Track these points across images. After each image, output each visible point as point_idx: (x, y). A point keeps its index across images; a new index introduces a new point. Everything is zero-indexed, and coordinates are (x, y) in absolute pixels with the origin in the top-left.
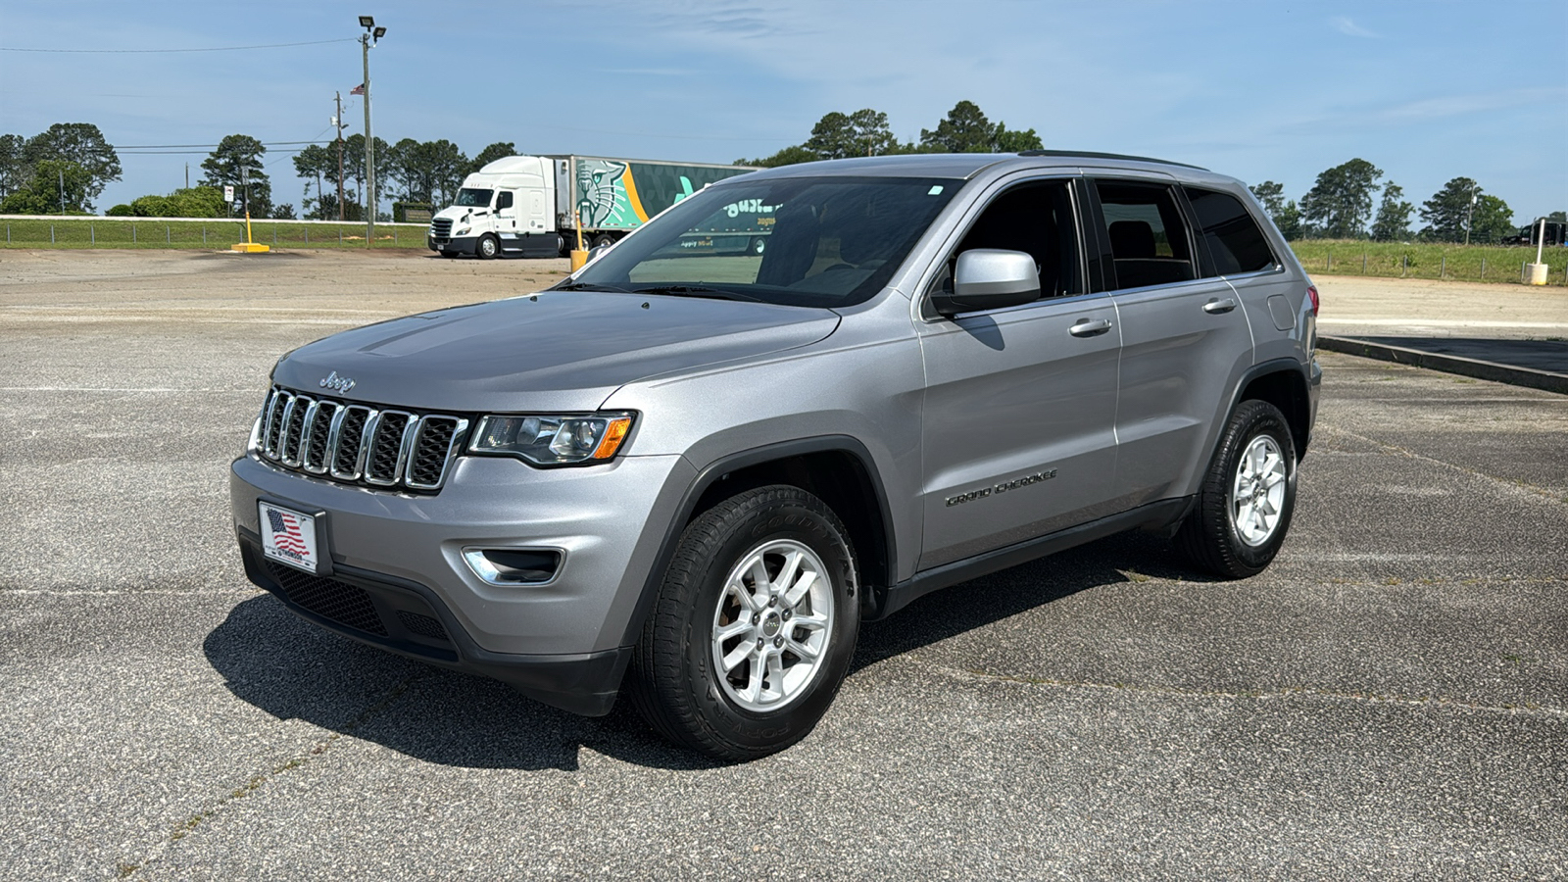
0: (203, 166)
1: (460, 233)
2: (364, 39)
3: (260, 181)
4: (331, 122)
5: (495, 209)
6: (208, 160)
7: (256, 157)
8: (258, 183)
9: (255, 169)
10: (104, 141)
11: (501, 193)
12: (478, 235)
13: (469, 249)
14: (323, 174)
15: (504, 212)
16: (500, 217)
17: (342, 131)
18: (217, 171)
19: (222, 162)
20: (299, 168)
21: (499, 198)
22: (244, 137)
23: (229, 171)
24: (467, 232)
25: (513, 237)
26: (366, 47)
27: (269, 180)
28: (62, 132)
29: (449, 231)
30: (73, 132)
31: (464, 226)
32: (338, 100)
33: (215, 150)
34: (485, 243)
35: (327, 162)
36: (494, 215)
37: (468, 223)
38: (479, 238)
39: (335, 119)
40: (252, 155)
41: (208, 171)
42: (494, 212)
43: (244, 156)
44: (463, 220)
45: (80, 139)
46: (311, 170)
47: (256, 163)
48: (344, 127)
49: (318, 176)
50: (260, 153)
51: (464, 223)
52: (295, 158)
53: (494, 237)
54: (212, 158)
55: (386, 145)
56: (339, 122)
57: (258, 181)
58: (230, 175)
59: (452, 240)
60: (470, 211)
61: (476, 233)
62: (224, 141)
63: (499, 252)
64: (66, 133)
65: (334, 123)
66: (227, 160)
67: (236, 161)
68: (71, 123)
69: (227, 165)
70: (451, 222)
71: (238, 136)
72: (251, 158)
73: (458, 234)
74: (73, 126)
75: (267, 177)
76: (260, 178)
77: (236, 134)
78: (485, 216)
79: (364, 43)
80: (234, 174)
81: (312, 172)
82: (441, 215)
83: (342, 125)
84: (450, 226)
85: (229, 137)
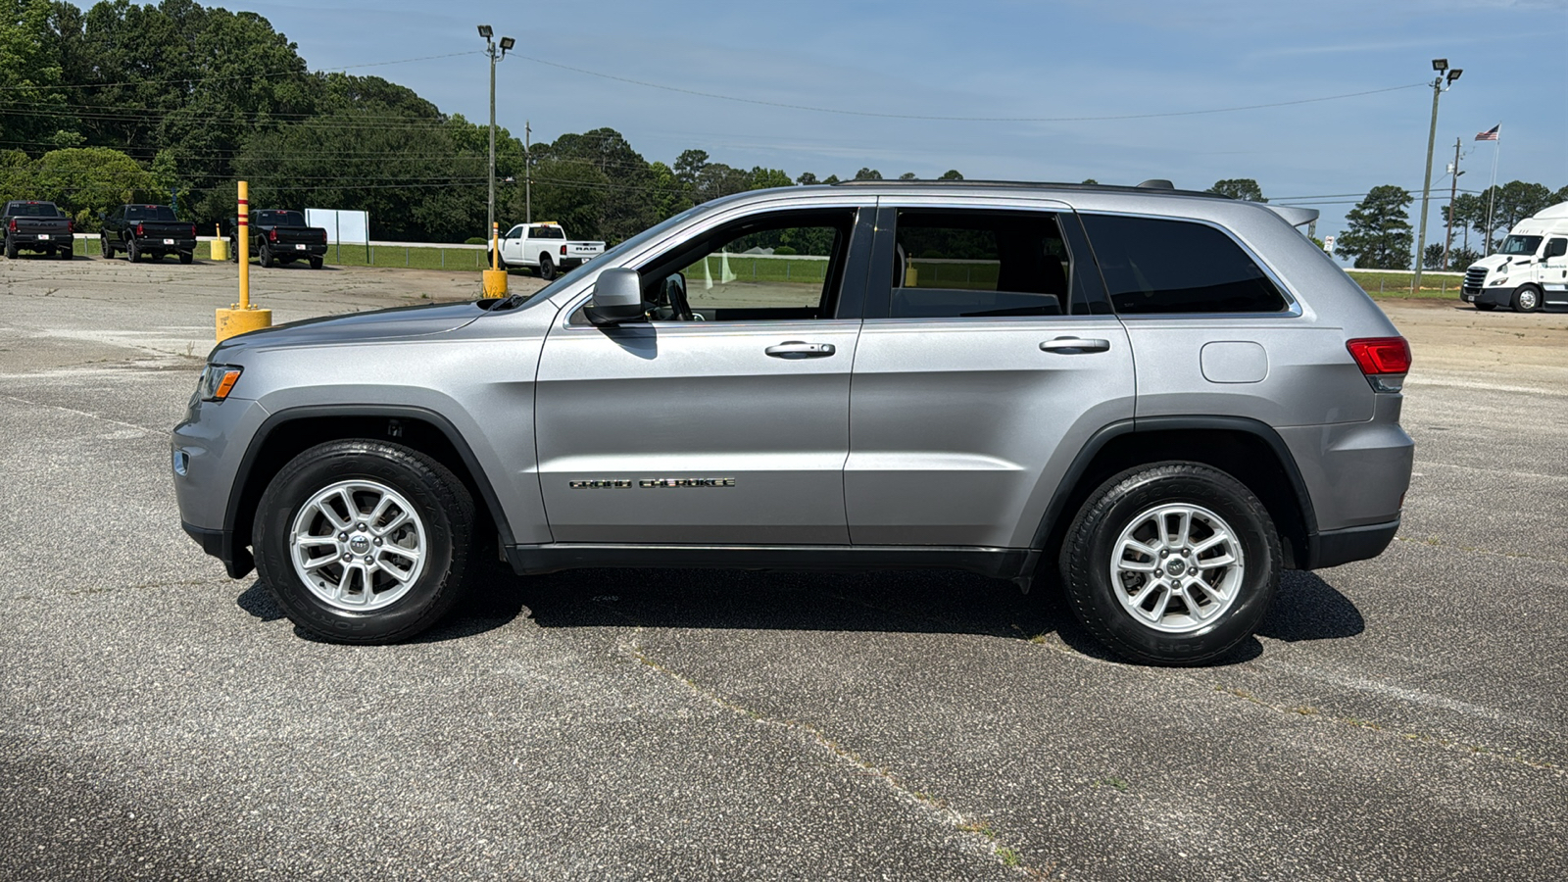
0: (1348, 217)
1: (1494, 283)
2: (1437, 83)
3: (1403, 231)
4: (1447, 169)
5: (1542, 257)
6: (1354, 211)
7: (1402, 208)
8: (1401, 234)
9: (1399, 219)
10: (1260, 195)
11: (1552, 240)
12: (1516, 286)
13: (1506, 301)
14: (1471, 224)
15: (1552, 260)
16: (1547, 267)
17: (1458, 178)
18: (1360, 221)
19: (1366, 212)
20: (1447, 218)
21: (1548, 245)
22: (1392, 188)
23: (1372, 222)
24: (1503, 282)
25: (1562, 288)
26: (1438, 90)
27: (1412, 230)
28: (1225, 187)
29: (1482, 281)
30: (1235, 187)
31: (1501, 275)
32: (1458, 146)
33: (1362, 199)
34: (1523, 295)
35: (1477, 211)
36: (1540, 264)
37: (1506, 273)
38: (1516, 289)
39: (1451, 167)
40: (1398, 206)
41: (1353, 222)
42: (1541, 261)
43: (1390, 206)
44: (1500, 269)
45: (1239, 194)
46: (1459, 220)
47: (1401, 214)
48: (1461, 174)
49: (1466, 226)
50: (1407, 203)
51: (1501, 273)
52: (1443, 208)
53: (1537, 288)
54: (1358, 209)
55: (1548, 191)
56: (1456, 169)
57: (1401, 231)
58: (1373, 225)
59: (1484, 290)
60: (1510, 259)
61: (1513, 282)
62: (1371, 192)
63: (1540, 306)
64: (1228, 189)
65: (1449, 171)
66: (1372, 211)
67: (1382, 211)
68: (1234, 179)
69: (1372, 215)
70: (1485, 271)
71: (1387, 186)
72: (1397, 209)
73: (1492, 284)
74: (1235, 182)
75: (1411, 227)
76: (1403, 229)
77: (1384, 185)
78: (1528, 265)
79: (1436, 87)
80: (1378, 225)
81: (1460, 222)
82: (1478, 264)
83: (1458, 172)
84: (1484, 276)
85: (1378, 188)
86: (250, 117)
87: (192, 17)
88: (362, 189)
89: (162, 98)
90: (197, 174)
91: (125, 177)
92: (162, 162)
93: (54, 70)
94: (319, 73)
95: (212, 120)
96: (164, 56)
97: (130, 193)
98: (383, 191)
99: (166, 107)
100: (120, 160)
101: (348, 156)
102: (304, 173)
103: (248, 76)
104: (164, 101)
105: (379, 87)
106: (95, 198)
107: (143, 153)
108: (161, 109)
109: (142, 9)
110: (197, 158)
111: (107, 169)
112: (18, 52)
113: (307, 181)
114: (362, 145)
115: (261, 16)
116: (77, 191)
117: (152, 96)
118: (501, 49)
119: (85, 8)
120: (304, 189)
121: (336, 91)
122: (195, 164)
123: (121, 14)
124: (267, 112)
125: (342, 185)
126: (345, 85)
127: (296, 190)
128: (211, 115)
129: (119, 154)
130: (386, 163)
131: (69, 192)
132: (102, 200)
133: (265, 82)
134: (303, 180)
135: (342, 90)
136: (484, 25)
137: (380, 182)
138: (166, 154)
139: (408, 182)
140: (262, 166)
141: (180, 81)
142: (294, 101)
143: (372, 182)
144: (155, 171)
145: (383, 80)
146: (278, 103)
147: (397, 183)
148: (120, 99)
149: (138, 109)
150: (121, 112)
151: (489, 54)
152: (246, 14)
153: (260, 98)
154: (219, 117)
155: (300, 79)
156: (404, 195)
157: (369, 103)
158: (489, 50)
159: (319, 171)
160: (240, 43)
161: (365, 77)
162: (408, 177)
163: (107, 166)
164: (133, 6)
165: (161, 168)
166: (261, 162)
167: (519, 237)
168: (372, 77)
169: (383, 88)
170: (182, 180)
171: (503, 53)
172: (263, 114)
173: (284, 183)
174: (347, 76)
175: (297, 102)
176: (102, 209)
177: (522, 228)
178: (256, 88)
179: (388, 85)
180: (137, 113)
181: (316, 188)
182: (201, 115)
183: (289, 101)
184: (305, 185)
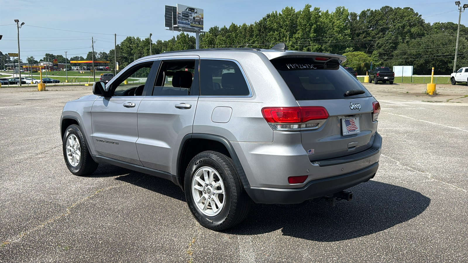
86: (403, 39)
87: (389, 11)
88: (431, 59)
89: (377, 36)
90: (385, 57)
91: (362, 59)
92: (374, 54)
93: (348, 31)
94: (428, 23)
95: (390, 41)
96: (379, 24)
97: (363, 64)
98: (438, 59)
99: (378, 38)
100: (362, 55)
101: (428, 49)
102: (413, 55)
103: (403, 27)
104: (378, 37)
105: (451, 25)
106: (353, 66)
107: (370, 52)
108: (377, 39)
109: (374, 11)
110: (385, 52)
111: (358, 58)
112: (338, 28)
113: (414, 58)
114: (433, 45)
115: (411, 8)
116: (349, 64)
117: (374, 36)
118: (463, 8)
119: (359, 13)
120: (413, 60)
121: (436, 28)
122: (384, 54)
123: (368, 13)
124: (409, 37)
125: (424, 58)
126: (439, 26)
127: (410, 60)
128: (390, 40)
129: (362, 53)
130: (440, 50)
131: (347, 64)
132: (355, 66)
133: (409, 27)
134: (413, 57)
135: (438, 28)
136: (457, 1)
137: (438, 56)
138: (375, 52)
139: (448, 55)
140: (401, 54)
141: (383, 30)
142: (418, 32)
143: (434, 56)
144: (372, 57)
145: (452, 23)
146: (412, 34)
147: (444, 56)
148: (365, 37)
149: (369, 39)
150: (365, 41)
151: (459, 11)
152: (406, 8)
153: (406, 33)
154: (393, 40)
155: (421, 25)
156: (446, 60)
157: (447, 31)
158: (459, 9)
159: (418, 54)
160: (402, 17)
161: (446, 23)
162: (448, 54)
163: (358, 57)
164: (371, 11)
165: (374, 56)
166: (401, 53)
167: (461, 72)
168: (449, 22)
169: (452, 26)
170: (381, 59)
171: (464, 9)
172: (407, 37)
173: (407, 58)
174: (440, 23)
175: (419, 33)
176: (355, 69)
177: (463, 69)
178: (406, 30)
179: (454, 24)
180: (369, 41)
181: (416, 59)
182: (387, 40)
183: (416, 33)
184: (414, 59)
